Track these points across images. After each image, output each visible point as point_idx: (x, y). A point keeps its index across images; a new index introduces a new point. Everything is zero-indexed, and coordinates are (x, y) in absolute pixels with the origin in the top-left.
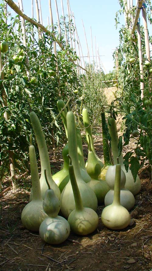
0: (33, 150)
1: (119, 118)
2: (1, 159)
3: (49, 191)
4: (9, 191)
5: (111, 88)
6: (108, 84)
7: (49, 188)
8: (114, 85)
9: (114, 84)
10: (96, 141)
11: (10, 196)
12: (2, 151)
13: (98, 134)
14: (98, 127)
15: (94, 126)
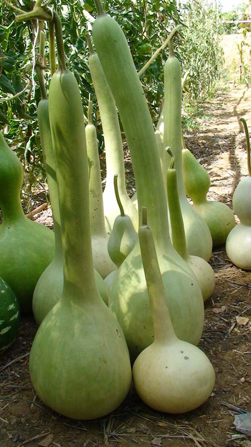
0: (93, 134)
1: (245, 92)
2: (32, 150)
3: (121, 218)
4: (45, 211)
5: (232, 36)
6: (229, 28)
7: (123, 214)
8: (238, 31)
9: (239, 28)
10: (204, 129)
11: (46, 221)
12: (33, 135)
13: (206, 117)
14: (207, 105)
15: (200, 103)
